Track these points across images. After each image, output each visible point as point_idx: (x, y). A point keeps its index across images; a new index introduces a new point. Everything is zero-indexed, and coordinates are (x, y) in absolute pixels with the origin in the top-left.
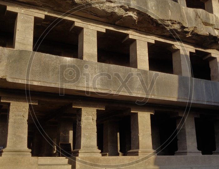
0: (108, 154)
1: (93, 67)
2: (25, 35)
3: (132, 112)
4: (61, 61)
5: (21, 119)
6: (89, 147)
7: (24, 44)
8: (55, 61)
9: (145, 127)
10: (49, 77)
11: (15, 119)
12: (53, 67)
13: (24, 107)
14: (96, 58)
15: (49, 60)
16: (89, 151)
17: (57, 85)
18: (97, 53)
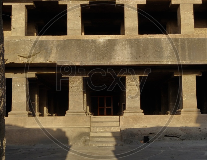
0: (169, 112)
1: (124, 44)
2: (75, 22)
3: (175, 75)
4: (96, 43)
5: (78, 89)
6: (133, 108)
7: (74, 30)
8: (91, 44)
9: (190, 88)
10: (87, 58)
11: (73, 89)
12: (89, 49)
13: (79, 80)
14: (137, 30)
15: (86, 44)
16: (132, 111)
17: (94, 63)
18: (137, 26)
